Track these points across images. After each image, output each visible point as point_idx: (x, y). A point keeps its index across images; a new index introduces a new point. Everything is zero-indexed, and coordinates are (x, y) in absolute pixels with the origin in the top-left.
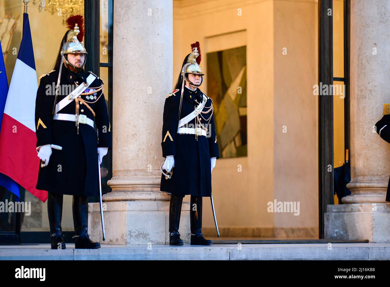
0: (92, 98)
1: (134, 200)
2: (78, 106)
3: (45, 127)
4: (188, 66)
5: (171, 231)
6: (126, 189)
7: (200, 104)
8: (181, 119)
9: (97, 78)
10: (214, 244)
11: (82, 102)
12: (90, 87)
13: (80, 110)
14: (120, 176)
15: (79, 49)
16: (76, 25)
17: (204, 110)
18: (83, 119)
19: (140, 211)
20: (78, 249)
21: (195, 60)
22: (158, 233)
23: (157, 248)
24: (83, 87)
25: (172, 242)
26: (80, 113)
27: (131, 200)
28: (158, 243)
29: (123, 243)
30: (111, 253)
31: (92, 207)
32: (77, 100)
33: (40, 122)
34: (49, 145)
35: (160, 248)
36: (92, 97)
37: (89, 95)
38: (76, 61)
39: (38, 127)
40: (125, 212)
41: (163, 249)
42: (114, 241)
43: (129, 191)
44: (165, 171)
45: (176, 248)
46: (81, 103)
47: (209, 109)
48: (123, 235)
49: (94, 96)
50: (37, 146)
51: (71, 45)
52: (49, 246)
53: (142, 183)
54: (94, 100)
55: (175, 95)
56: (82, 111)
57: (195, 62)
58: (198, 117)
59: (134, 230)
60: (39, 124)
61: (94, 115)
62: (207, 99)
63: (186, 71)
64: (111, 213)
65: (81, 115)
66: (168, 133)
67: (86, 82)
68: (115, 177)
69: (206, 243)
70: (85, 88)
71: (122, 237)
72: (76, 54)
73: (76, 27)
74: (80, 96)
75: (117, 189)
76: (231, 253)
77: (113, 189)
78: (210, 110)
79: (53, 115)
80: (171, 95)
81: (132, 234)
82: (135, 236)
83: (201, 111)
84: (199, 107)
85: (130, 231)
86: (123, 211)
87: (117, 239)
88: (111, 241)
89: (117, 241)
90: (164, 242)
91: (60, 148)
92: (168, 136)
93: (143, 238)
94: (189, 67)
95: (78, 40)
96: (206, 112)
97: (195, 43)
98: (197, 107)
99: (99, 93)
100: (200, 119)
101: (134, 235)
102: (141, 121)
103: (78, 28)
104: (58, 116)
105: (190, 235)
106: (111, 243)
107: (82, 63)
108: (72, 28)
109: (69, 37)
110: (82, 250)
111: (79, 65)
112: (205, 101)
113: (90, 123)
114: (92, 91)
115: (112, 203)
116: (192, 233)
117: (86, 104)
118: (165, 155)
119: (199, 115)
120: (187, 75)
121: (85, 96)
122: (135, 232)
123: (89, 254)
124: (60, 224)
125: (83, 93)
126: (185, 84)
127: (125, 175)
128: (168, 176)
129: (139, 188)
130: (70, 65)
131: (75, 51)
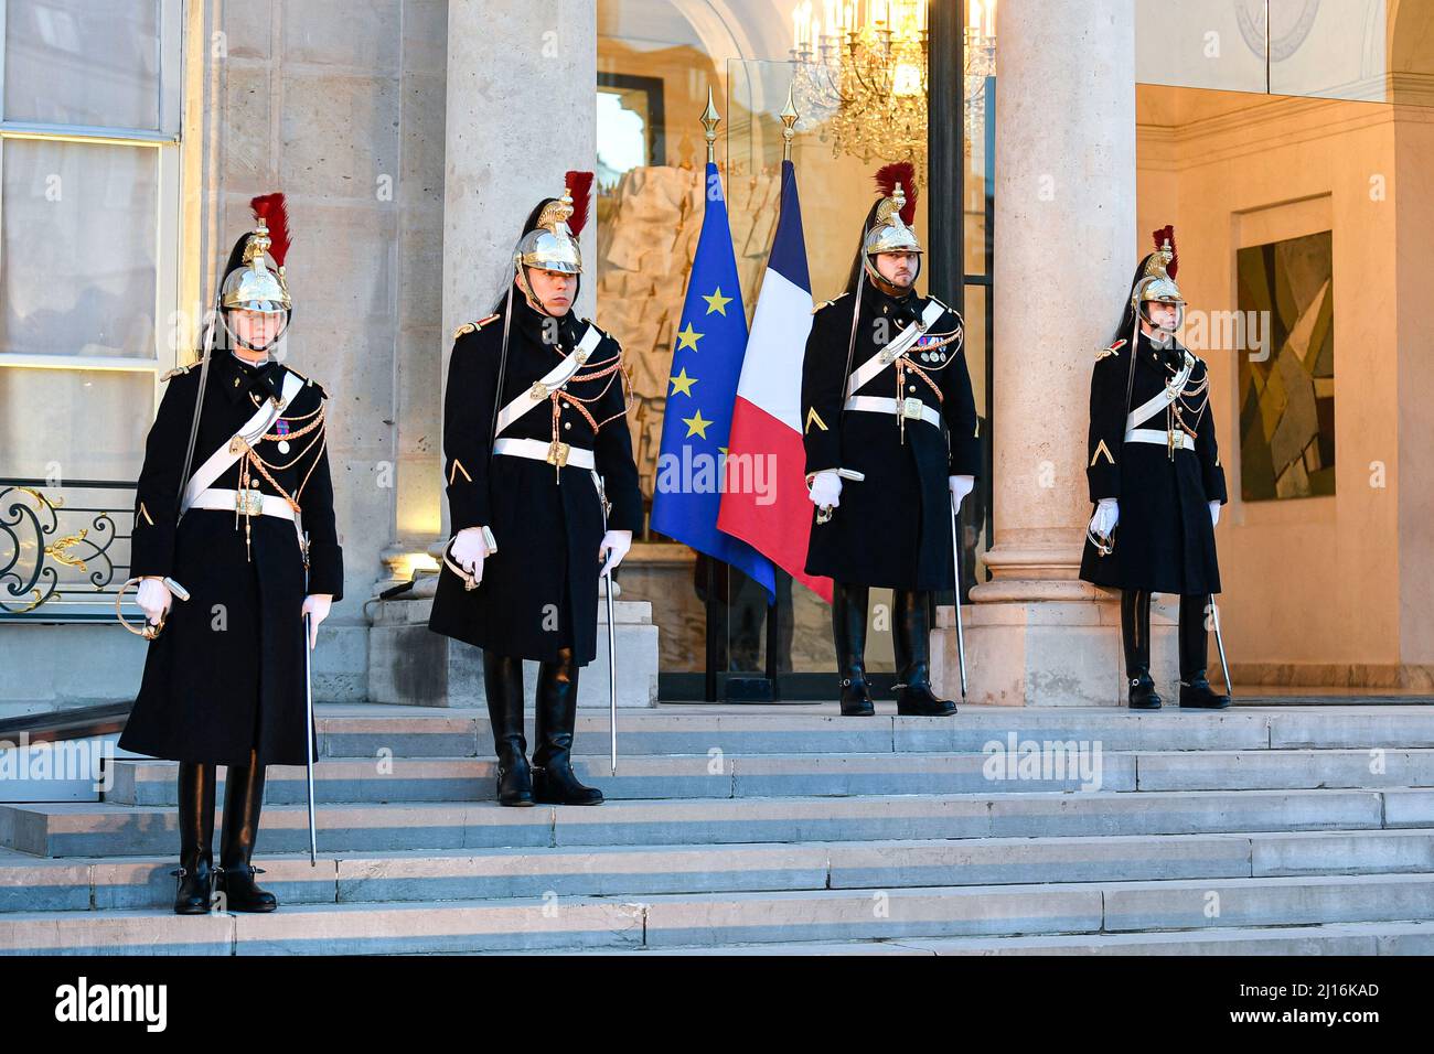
0: (935, 357)
1: (1044, 600)
2: (901, 378)
3: (824, 427)
4: (1149, 282)
5: (1131, 673)
6: (1026, 574)
7: (1179, 374)
8: (1132, 410)
9: (946, 310)
10: (1238, 705)
11: (913, 367)
12: (929, 332)
13: (906, 386)
14: (1009, 543)
15: (903, 244)
16: (898, 185)
17: (1189, 387)
18: (916, 409)
19: (1058, 625)
20: (904, 717)
21: (1163, 269)
22: (1100, 678)
23: (1093, 716)
24: (914, 334)
25: (1134, 700)
26: (907, 394)
27: (1036, 600)
28: (1102, 704)
29: (1019, 701)
30: (985, 727)
31: (946, 617)
32: (899, 364)
33: (813, 415)
34: (835, 470)
35: (1102, 716)
36: (936, 355)
37: (928, 352)
38: (898, 270)
39: (807, 427)
40: (1021, 628)
41: (1107, 719)
42: (997, 696)
43: (1031, 579)
44: (1096, 536)
45: (1139, 715)
46: (909, 370)
47: (1200, 385)
48: (1017, 682)
49: (939, 353)
50: (806, 474)
51: (885, 232)
52: (836, 707)
53: (1062, 561)
54: (940, 363)
55: (1117, 354)
56: (912, 388)
57: (1163, 274)
58: (1174, 406)
59: (1042, 672)
60: (809, 422)
61: (941, 398)
62: (1194, 362)
63: (1144, 296)
64: (988, 630)
65: (908, 399)
66: (1102, 446)
67: (920, 322)
68: (1000, 545)
69: (1215, 703)
70: (919, 335)
71: (1015, 688)
72: (895, 254)
73: (898, 191)
74: (907, 355)
75: (1005, 573)
76: (1273, 728)
77: (994, 574)
78: (1202, 387)
79: (843, 401)
80: (1107, 354)
81: (1039, 680)
82: (1046, 686)
83: (1181, 390)
84: (1175, 380)
85: (1034, 675)
86: (1018, 626)
87: (1003, 692)
88: (990, 696)
89: (1003, 697)
90: (1116, 700)
91: (860, 477)
92: (1102, 452)
93: (1065, 690)
94: (1150, 287)
95: (902, 222)
96: (1194, 393)
97: (1163, 228)
98: (1171, 381)
99: (951, 347)
100: (1180, 409)
101: (1043, 684)
102: (1060, 412)
103: (902, 192)
104: (855, 400)
105: (1178, 685)
106: (989, 701)
107: (910, 274)
108: (889, 193)
109: (882, 214)
110: (912, 718)
111: (905, 280)
112: (1189, 366)
113: (932, 416)
114: (934, 342)
115: (990, 606)
116: (1183, 680)
117: (921, 373)
118: (1095, 498)
119: (1177, 400)
120: (1145, 304)
121: (919, 353)
122: (1046, 676)
123: (931, 727)
124: (860, 656)
125: (914, 346)
126: (1141, 328)
127: (1021, 541)
128: (1105, 548)
129: (1056, 571)
130: (882, 280)
131: (896, 248)
